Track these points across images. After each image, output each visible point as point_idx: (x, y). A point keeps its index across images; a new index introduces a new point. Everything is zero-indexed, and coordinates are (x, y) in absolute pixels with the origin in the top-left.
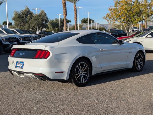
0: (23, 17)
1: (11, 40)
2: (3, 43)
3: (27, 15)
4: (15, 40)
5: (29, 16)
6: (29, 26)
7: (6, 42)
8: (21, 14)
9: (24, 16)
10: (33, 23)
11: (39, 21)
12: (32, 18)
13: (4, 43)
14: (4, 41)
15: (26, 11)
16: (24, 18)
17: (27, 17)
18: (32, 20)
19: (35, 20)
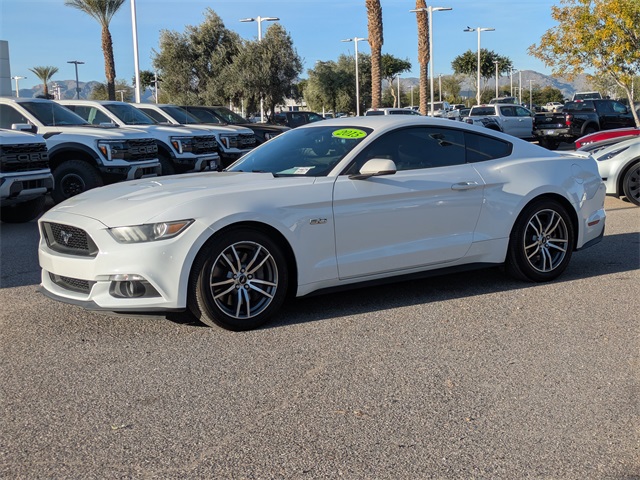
0: (196, 56)
1: (133, 151)
2: (102, 165)
3: (211, 47)
4: (149, 150)
5: (221, 50)
6: (221, 93)
7: (113, 158)
8: (190, 42)
9: (200, 49)
10: (237, 78)
11: (260, 69)
12: (234, 58)
13: (106, 163)
14: (106, 157)
15: (207, 30)
16: (200, 59)
17: (213, 54)
18: (232, 68)
19: (243, 64)
